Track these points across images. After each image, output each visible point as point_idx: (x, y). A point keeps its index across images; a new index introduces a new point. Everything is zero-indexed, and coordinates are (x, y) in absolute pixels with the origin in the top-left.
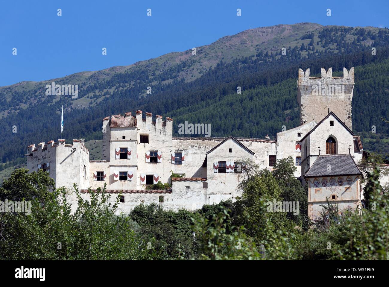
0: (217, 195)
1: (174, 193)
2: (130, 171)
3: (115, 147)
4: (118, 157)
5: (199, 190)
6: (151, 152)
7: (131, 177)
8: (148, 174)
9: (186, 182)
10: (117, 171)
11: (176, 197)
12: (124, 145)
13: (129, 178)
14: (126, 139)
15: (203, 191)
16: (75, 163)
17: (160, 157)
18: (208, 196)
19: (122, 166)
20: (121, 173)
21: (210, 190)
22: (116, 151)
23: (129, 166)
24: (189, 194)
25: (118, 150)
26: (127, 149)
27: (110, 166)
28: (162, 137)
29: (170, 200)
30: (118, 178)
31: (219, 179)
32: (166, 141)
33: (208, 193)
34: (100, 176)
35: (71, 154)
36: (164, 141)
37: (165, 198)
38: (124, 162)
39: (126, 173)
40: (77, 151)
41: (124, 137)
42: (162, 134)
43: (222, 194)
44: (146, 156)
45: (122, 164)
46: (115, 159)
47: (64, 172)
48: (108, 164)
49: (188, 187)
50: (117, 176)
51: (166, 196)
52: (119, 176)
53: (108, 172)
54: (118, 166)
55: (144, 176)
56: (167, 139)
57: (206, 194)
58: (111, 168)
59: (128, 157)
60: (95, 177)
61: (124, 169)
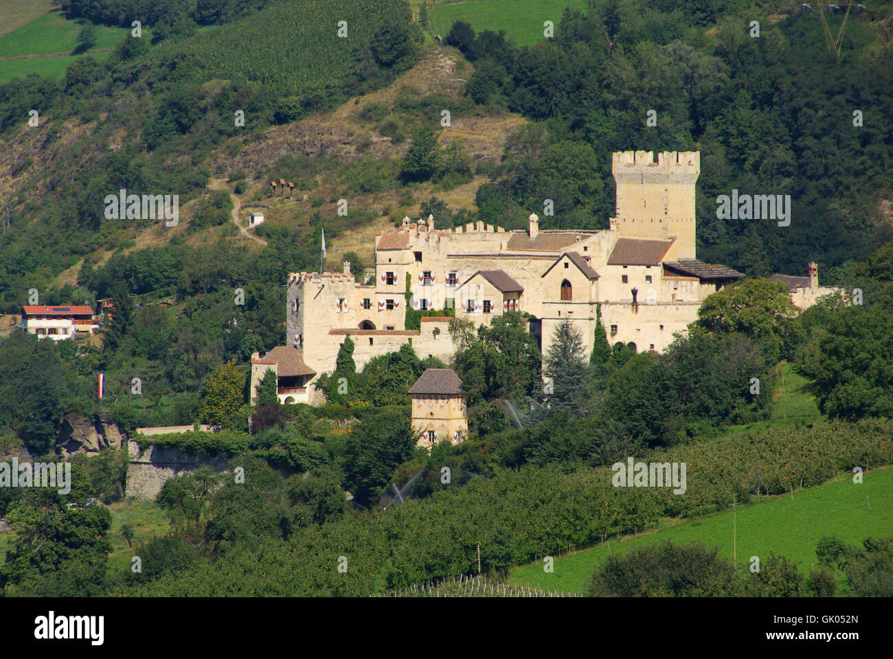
1: (421, 336)
2: (395, 299)
3: (382, 272)
4: (385, 282)
5: (448, 332)
6: (425, 274)
7: (397, 306)
9: (435, 323)
10: (383, 299)
11: (425, 339)
12: (390, 269)
13: (394, 307)
14: (393, 262)
17: (433, 279)
19: (388, 293)
20: (388, 301)
22: (382, 276)
23: (396, 293)
24: (437, 337)
25: (384, 275)
26: (392, 273)
27: (377, 293)
28: (435, 255)
29: (418, 343)
30: (385, 307)
32: (440, 260)
34: (367, 304)
36: (437, 261)
37: (413, 341)
38: (390, 288)
39: (392, 301)
41: (390, 260)
42: (436, 252)
44: (419, 278)
45: (388, 291)
46: (381, 284)
48: (374, 290)
49: (437, 329)
50: (382, 305)
51: (415, 338)
52: (386, 304)
53: (374, 300)
54: (384, 293)
56: (441, 258)
58: (378, 295)
59: (394, 283)
60: (362, 305)
61: (390, 297)
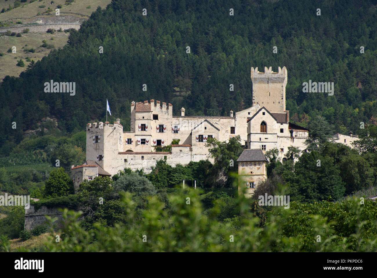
0: (198, 155)
1: (172, 155)
2: (147, 138)
3: (139, 123)
4: (140, 130)
5: (188, 152)
6: (160, 126)
7: (148, 142)
8: (158, 139)
9: (180, 147)
10: (139, 138)
11: (174, 156)
12: (143, 122)
13: (146, 143)
14: (145, 118)
15: (190, 153)
16: (115, 137)
17: (165, 129)
18: (192, 156)
19: (142, 135)
20: (142, 140)
21: (193, 153)
22: (139, 126)
23: (147, 135)
24: (182, 155)
25: (140, 125)
26: (145, 124)
27: (135, 135)
28: (166, 116)
29: (170, 159)
30: (140, 143)
31: (199, 146)
32: (169, 119)
33: (193, 154)
34: (129, 141)
35: (113, 131)
36: (167, 119)
37: (168, 157)
38: (144, 133)
39: (144, 140)
40: (116, 129)
41: (143, 118)
42: (166, 114)
43: (201, 155)
44: (157, 129)
45: (142, 134)
46: (138, 131)
47: (109, 142)
48: (134, 134)
49: (181, 151)
50: (139, 142)
51: (168, 156)
52: (141, 141)
53: (134, 139)
54: (140, 135)
55: (155, 140)
56: (169, 118)
57: (191, 155)
58: (136, 136)
59: (146, 130)
60: (126, 142)
61: (143, 137)
